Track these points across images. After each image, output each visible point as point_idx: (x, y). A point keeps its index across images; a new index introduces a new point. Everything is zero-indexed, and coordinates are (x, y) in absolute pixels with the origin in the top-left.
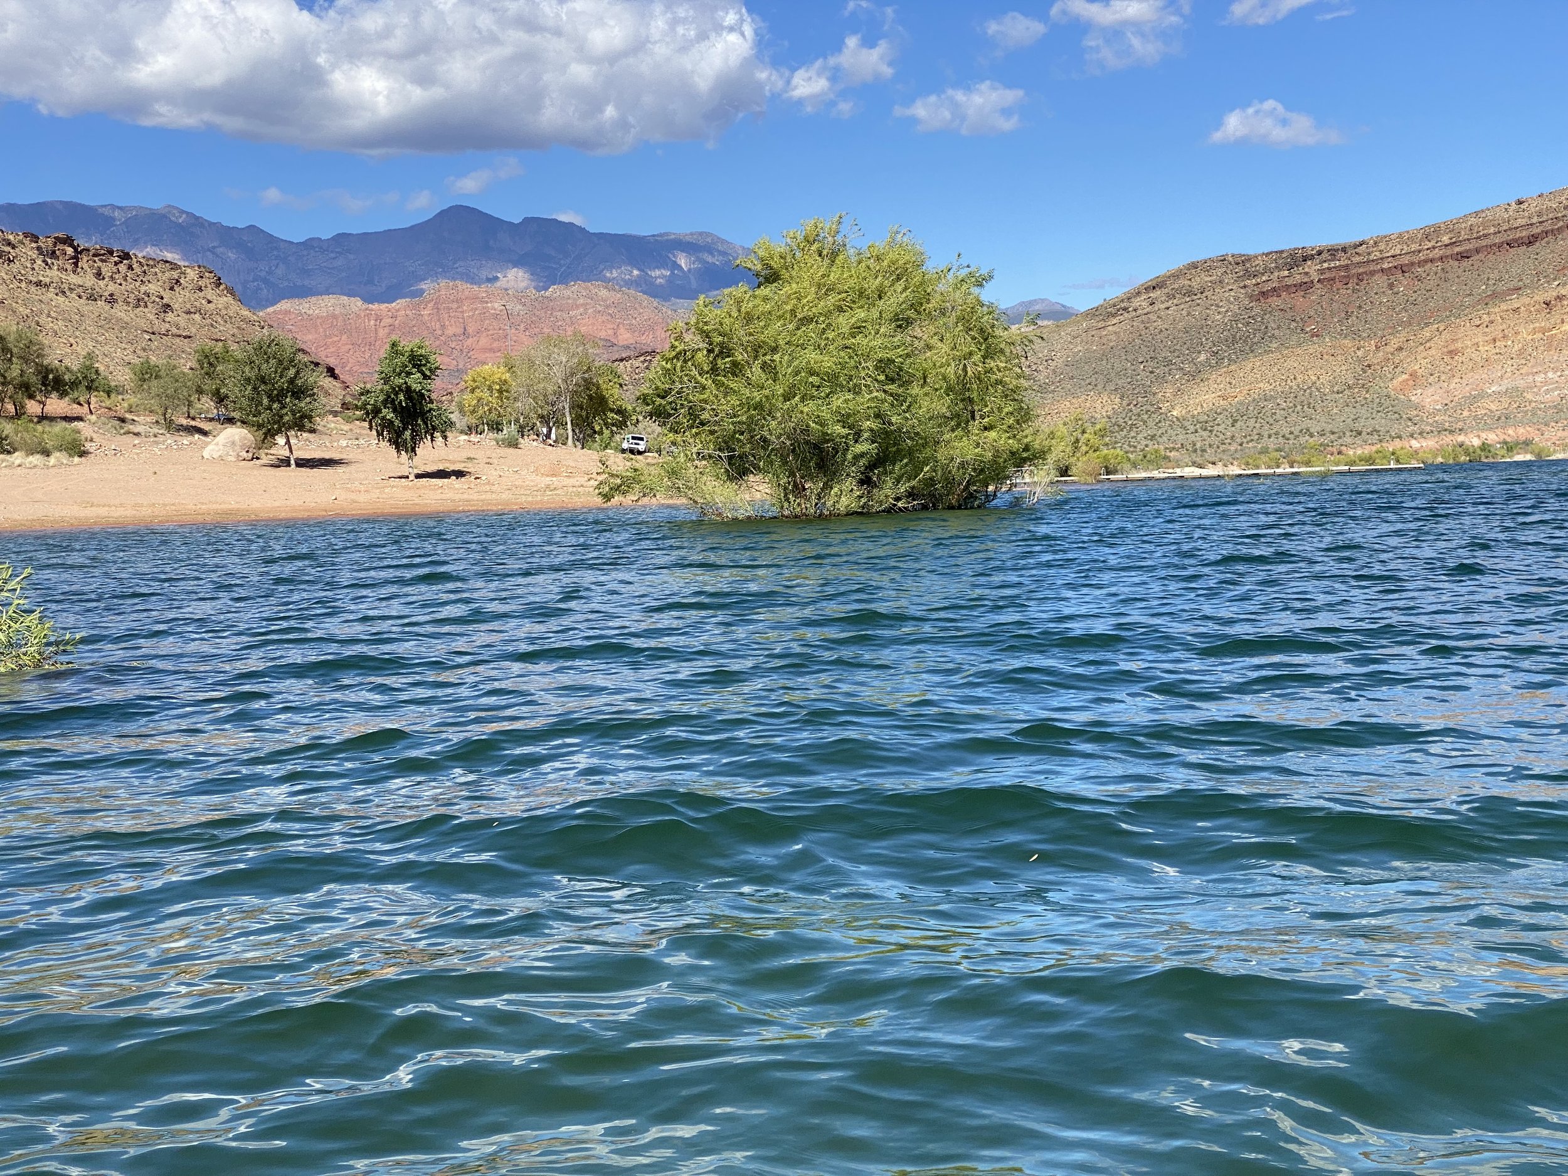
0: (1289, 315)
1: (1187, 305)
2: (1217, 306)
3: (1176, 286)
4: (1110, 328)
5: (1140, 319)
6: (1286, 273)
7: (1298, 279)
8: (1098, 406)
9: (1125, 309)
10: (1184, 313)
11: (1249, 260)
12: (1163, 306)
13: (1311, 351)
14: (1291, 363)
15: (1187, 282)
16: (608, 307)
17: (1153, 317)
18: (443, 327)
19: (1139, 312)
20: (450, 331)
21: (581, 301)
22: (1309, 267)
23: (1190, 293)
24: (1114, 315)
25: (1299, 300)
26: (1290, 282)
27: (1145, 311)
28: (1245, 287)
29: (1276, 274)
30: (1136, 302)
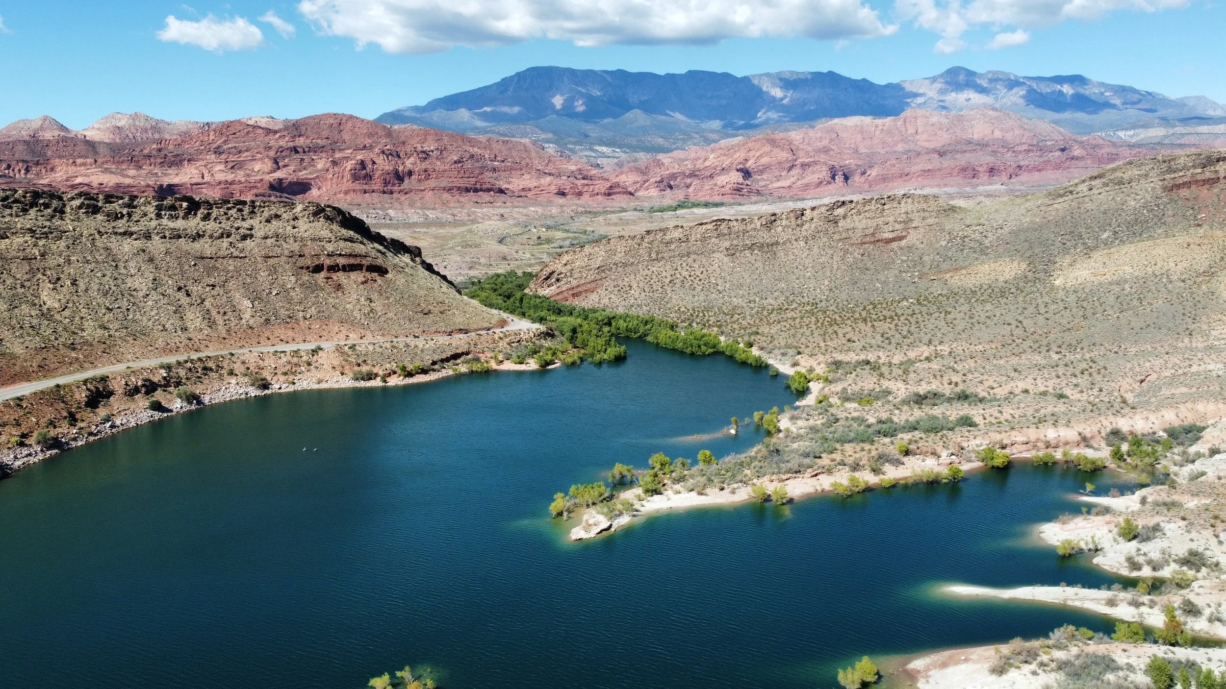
0: (1190, 204)
1: (1114, 192)
2: (1137, 194)
3: (1112, 177)
4: (1055, 205)
5: (1078, 200)
6: (1200, 170)
7: (1208, 175)
8: (1007, 270)
9: (1071, 192)
10: (1110, 198)
11: (1174, 159)
12: (1097, 192)
13: (1180, 241)
14: (1160, 251)
15: (1122, 175)
16: (991, 119)
17: (1087, 199)
18: (906, 130)
19: (1080, 195)
20: (909, 132)
21: (978, 117)
22: (1221, 166)
23: (1121, 182)
24: (1061, 196)
25: (1204, 191)
26: (1199, 177)
27: (1084, 195)
28: (1164, 180)
29: (1191, 171)
30: (1080, 188)
